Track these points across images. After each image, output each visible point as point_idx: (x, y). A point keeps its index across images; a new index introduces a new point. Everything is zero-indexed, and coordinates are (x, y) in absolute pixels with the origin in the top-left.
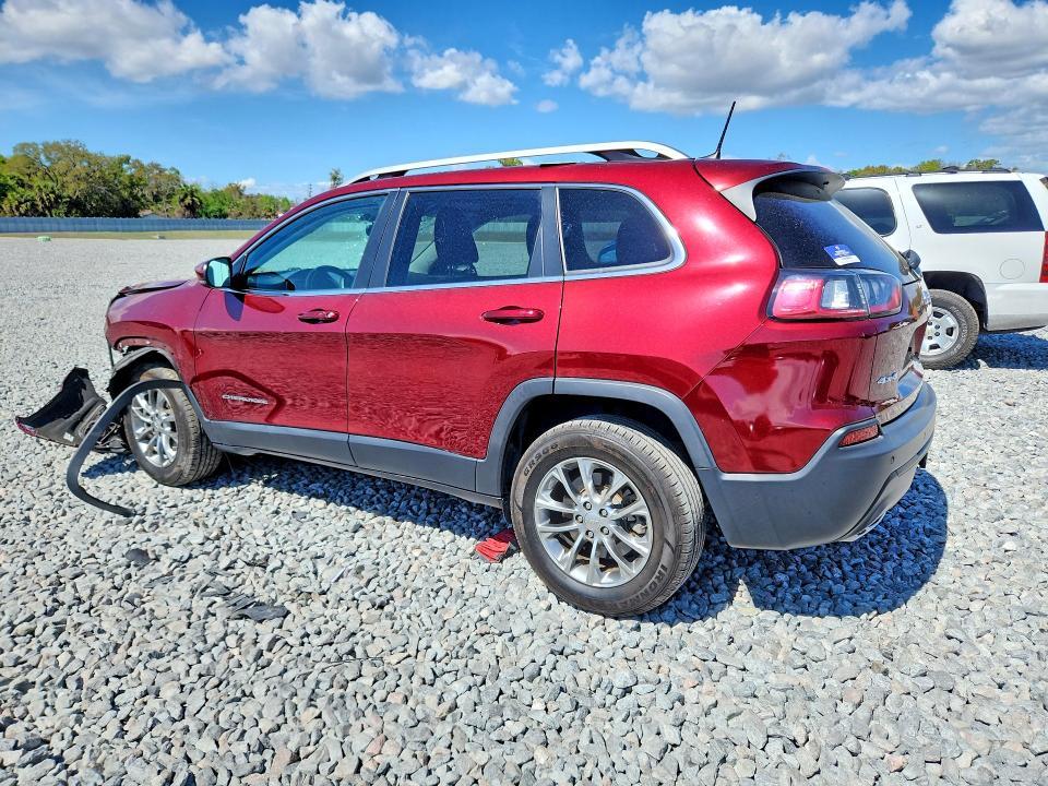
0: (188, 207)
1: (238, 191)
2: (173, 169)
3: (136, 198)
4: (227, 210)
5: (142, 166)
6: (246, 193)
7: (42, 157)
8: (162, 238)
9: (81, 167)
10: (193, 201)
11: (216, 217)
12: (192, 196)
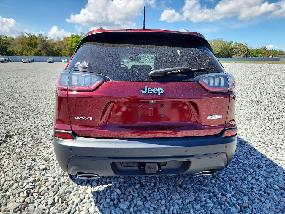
0: (246, 54)
1: (264, 49)
2: (245, 44)
3: (232, 52)
4: (258, 55)
5: (237, 44)
6: (267, 49)
7: (212, 43)
8: (235, 63)
9: (221, 45)
10: (247, 52)
11: (254, 57)
12: (248, 51)
